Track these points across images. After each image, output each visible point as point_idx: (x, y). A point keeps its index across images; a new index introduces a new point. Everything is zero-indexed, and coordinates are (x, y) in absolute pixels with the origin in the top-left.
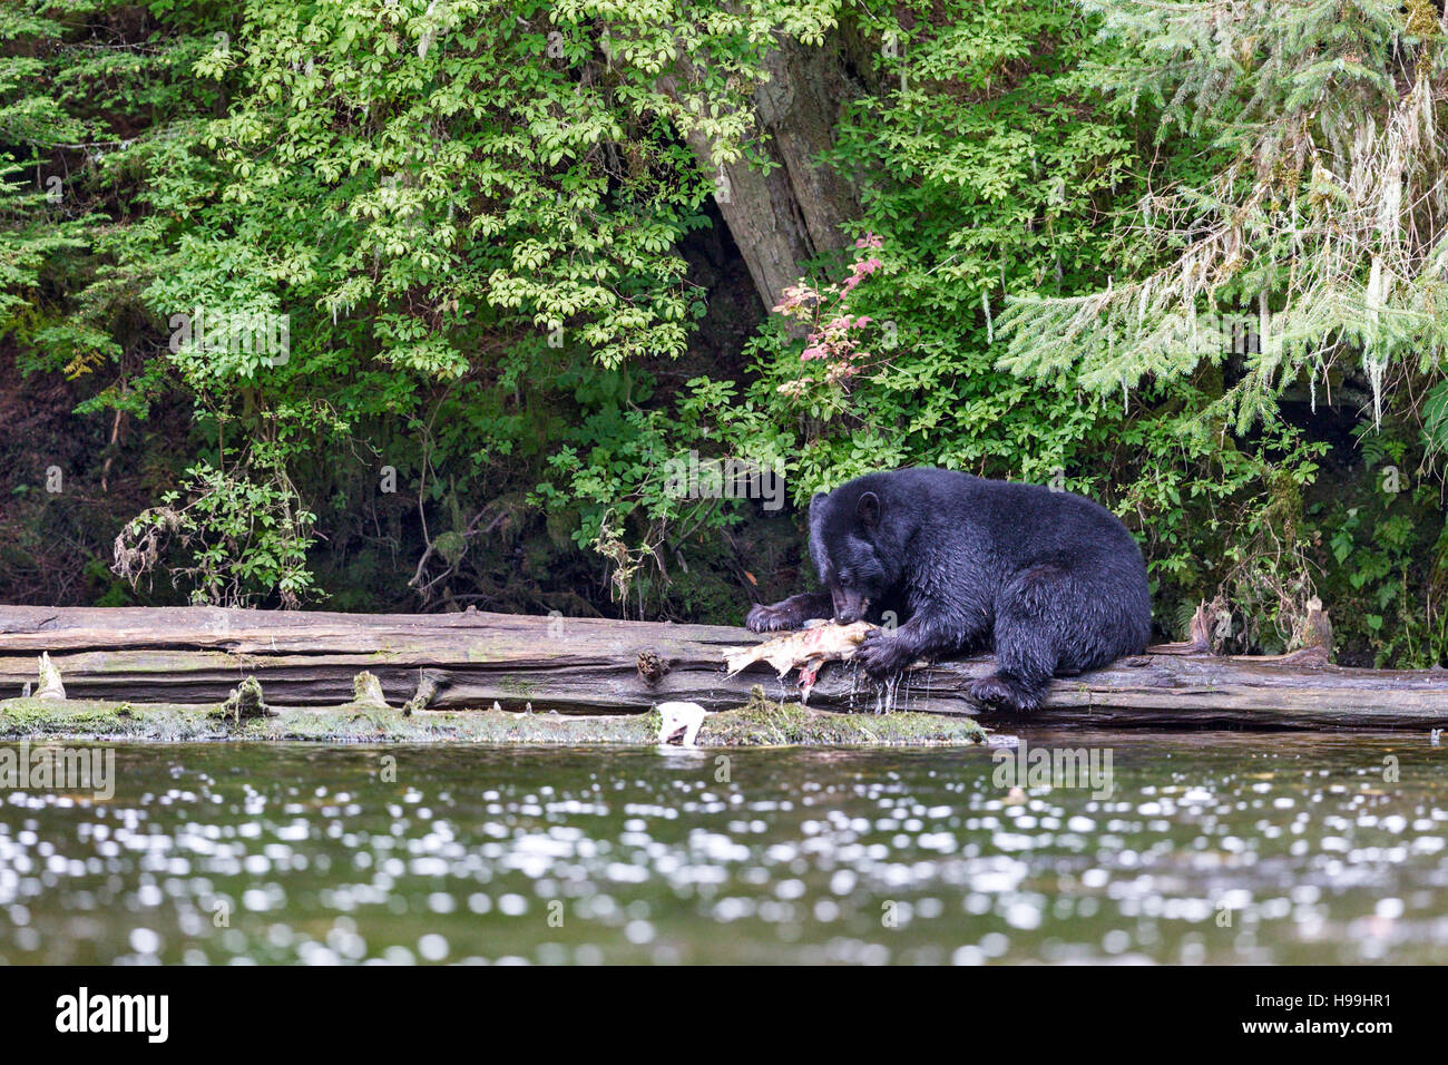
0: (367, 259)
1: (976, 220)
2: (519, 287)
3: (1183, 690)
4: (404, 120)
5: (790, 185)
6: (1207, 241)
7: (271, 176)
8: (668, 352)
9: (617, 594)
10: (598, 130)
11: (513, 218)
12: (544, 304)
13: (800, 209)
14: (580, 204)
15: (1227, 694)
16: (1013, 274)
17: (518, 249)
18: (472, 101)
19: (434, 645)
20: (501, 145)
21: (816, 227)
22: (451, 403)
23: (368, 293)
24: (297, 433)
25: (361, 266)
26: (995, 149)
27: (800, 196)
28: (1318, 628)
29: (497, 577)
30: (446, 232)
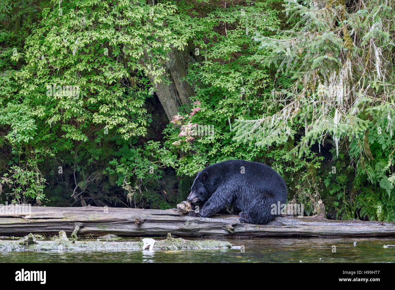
0: (59, 110)
1: (226, 97)
2: (101, 118)
3: (285, 227)
4: (69, 72)
5: (175, 86)
6: (290, 104)
7: (32, 88)
8: (142, 135)
9: (129, 200)
10: (122, 74)
11: (99, 99)
12: (108, 122)
13: (177, 92)
14: (118, 95)
15: (297, 227)
16: (236, 111)
17: (101, 107)
18: (88, 67)
19: (79, 216)
20: (96, 79)
21: (182, 97)
22: (82, 146)
23: (60, 119)
24: (40, 156)
25: (58, 112)
26: (231, 77)
27: (177, 88)
28: (321, 209)
29: (95, 193)
30: (81, 103)
